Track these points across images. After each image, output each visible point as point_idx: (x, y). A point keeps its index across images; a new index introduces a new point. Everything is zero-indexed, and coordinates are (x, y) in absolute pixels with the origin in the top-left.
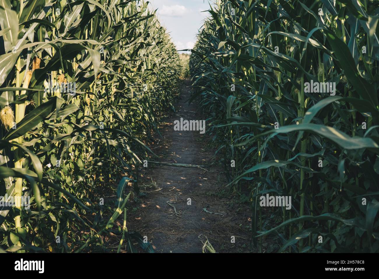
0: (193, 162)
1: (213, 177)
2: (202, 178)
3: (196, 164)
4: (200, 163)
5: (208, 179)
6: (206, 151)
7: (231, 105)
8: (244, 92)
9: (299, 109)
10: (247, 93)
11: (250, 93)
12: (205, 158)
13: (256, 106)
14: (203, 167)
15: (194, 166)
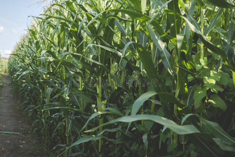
0: (15, 130)
1: (29, 141)
2: (22, 141)
3: (17, 132)
4: (19, 131)
5: (26, 142)
6: (22, 123)
7: (49, 94)
8: (51, 84)
9: (98, 97)
10: (54, 85)
11: (57, 85)
12: (22, 128)
13: (64, 95)
14: (21, 134)
15: (15, 133)
